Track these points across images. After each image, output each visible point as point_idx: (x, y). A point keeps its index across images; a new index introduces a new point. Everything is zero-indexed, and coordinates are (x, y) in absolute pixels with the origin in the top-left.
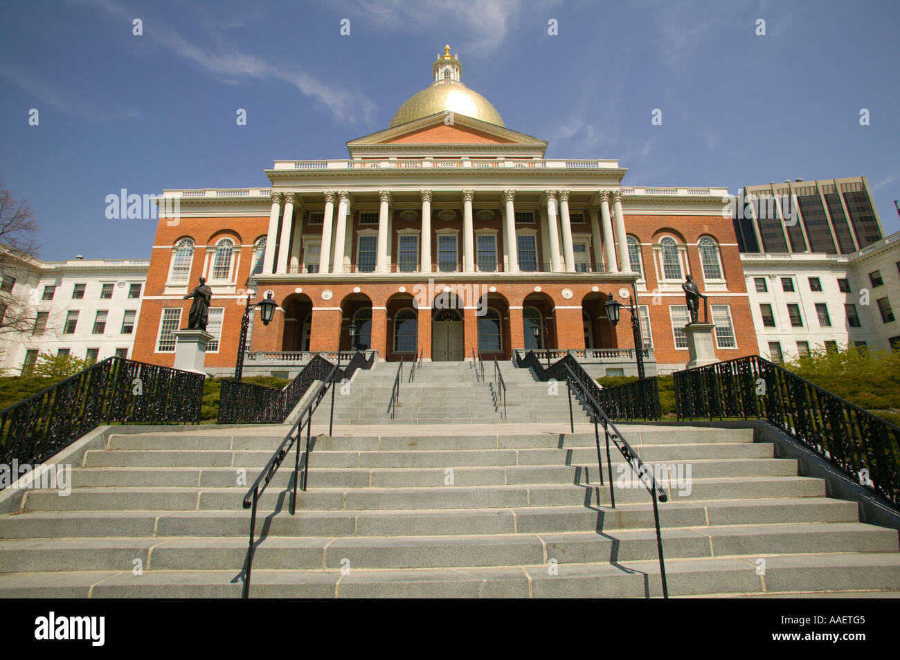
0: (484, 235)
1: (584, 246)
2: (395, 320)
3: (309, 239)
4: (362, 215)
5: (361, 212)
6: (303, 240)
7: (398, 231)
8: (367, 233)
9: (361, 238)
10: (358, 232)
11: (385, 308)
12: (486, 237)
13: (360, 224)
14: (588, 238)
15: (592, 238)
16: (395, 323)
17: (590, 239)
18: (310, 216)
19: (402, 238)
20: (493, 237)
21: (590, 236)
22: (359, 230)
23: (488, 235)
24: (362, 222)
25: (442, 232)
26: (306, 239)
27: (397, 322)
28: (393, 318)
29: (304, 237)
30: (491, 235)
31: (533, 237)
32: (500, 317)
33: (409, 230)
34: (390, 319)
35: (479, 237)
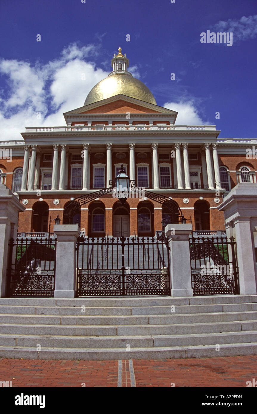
0: (142, 167)
1: (197, 173)
2: (92, 215)
3: (45, 170)
4: (73, 156)
5: (73, 154)
6: (41, 171)
7: (94, 165)
8: (76, 166)
9: (73, 169)
10: (71, 165)
11: (87, 209)
12: (142, 168)
13: (72, 161)
14: (199, 168)
15: (202, 168)
16: (92, 216)
17: (200, 169)
18: (44, 156)
19: (95, 169)
20: (146, 168)
21: (200, 167)
22: (72, 164)
23: (143, 167)
24: (73, 160)
25: (118, 165)
26: (42, 170)
27: (93, 215)
28: (91, 214)
29: (42, 169)
30: (145, 167)
31: (169, 168)
32: (150, 212)
33: (99, 164)
34: (90, 214)
35: (139, 168)
